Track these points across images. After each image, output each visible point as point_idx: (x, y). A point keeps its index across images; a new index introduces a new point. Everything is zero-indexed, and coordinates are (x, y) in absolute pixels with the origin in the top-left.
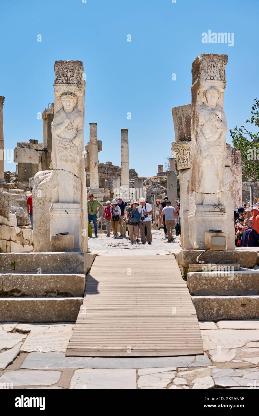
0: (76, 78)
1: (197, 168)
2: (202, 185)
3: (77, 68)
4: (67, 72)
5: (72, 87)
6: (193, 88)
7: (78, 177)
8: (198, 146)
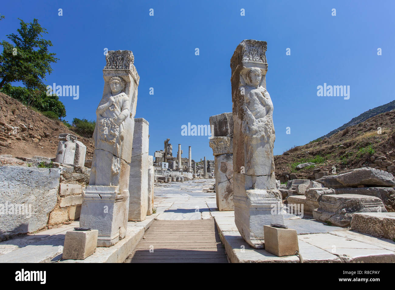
0: (125, 65)
1: (245, 147)
2: (252, 166)
3: (126, 57)
4: (117, 59)
5: (120, 72)
6: (234, 76)
7: (118, 157)
8: (245, 123)
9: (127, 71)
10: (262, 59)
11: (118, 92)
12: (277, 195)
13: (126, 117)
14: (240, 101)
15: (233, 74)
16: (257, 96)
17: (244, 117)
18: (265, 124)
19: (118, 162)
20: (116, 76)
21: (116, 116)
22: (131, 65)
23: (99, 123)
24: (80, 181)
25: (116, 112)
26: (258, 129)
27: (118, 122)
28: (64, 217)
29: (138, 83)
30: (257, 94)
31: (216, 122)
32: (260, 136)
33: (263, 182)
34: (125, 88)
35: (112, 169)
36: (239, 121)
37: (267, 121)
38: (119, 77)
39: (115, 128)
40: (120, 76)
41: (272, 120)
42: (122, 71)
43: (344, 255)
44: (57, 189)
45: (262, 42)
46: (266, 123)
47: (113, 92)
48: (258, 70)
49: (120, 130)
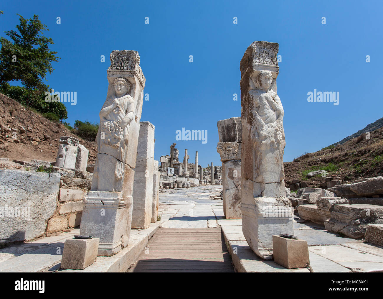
0: (130, 66)
1: (253, 154)
2: (260, 173)
3: (132, 57)
4: (122, 60)
5: (125, 73)
6: (243, 79)
7: (122, 162)
8: (254, 129)
9: (132, 72)
10: (273, 62)
11: (123, 94)
12: (287, 204)
13: (131, 120)
14: (249, 105)
15: (242, 78)
16: (266, 100)
17: (253, 122)
18: (275, 130)
19: (122, 167)
20: (121, 78)
21: (120, 119)
22: (137, 67)
23: (103, 126)
24: (81, 186)
25: (121, 114)
26: (267, 134)
27: (123, 125)
28: (63, 225)
29: (144, 85)
30: (266, 98)
31: (224, 127)
32: (270, 142)
33: (273, 190)
34: (130, 90)
35: (115, 174)
36: (248, 126)
37: (277, 126)
38: (124, 78)
39: (119, 131)
40: (126, 77)
41: (283, 126)
42: (127, 72)
43: (357, 269)
44: (57, 195)
45: (274, 44)
46: (276, 128)
47: (119, 94)
48: (269, 73)
49: (124, 134)
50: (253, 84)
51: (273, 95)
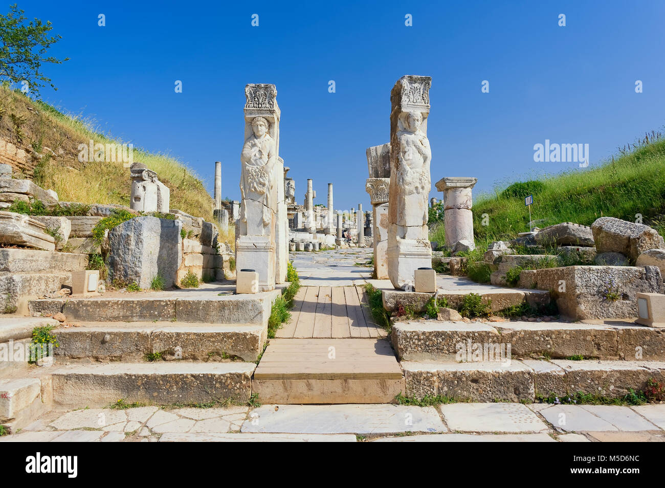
0: (268, 103)
2: (404, 217)
3: (269, 92)
4: (259, 95)
6: (393, 116)
7: (269, 208)
8: (400, 173)
9: (272, 110)
10: (424, 100)
11: (263, 136)
13: (274, 164)
17: (399, 167)
18: (420, 175)
19: (269, 212)
20: (260, 117)
21: (264, 164)
23: (246, 172)
25: (264, 159)
26: (412, 180)
27: (267, 170)
29: (280, 119)
30: (413, 142)
31: (375, 157)
32: (414, 187)
34: (269, 130)
35: (263, 220)
37: (422, 171)
38: (263, 118)
39: (264, 176)
42: (266, 110)
47: (257, 135)
48: (418, 114)
49: (269, 180)
50: (401, 124)
51: (421, 138)
